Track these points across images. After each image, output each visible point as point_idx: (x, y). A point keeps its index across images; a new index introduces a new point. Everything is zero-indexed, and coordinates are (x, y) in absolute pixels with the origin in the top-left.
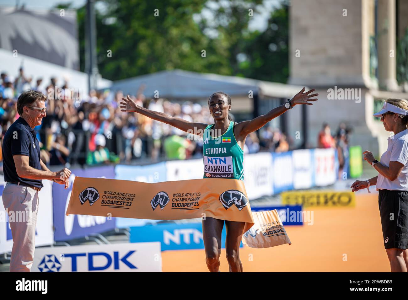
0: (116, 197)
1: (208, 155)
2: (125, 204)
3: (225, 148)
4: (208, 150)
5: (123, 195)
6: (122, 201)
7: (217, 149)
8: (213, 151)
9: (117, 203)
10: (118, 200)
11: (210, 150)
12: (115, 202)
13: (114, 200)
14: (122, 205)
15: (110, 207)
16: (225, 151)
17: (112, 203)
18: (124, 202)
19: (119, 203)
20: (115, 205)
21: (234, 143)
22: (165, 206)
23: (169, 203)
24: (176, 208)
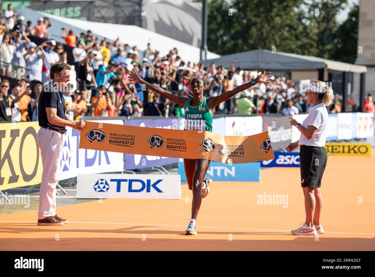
0: (121, 138)
1: (189, 119)
2: (130, 143)
3: (201, 115)
4: (189, 116)
5: (126, 136)
6: (126, 141)
7: (196, 115)
8: (192, 116)
9: (123, 142)
10: (123, 140)
11: (190, 116)
12: (121, 142)
13: (120, 140)
14: (127, 144)
15: (117, 145)
16: (201, 117)
17: (119, 142)
18: (128, 142)
19: (125, 143)
20: (122, 144)
21: (207, 111)
22: (161, 146)
23: (164, 145)
24: (170, 148)
